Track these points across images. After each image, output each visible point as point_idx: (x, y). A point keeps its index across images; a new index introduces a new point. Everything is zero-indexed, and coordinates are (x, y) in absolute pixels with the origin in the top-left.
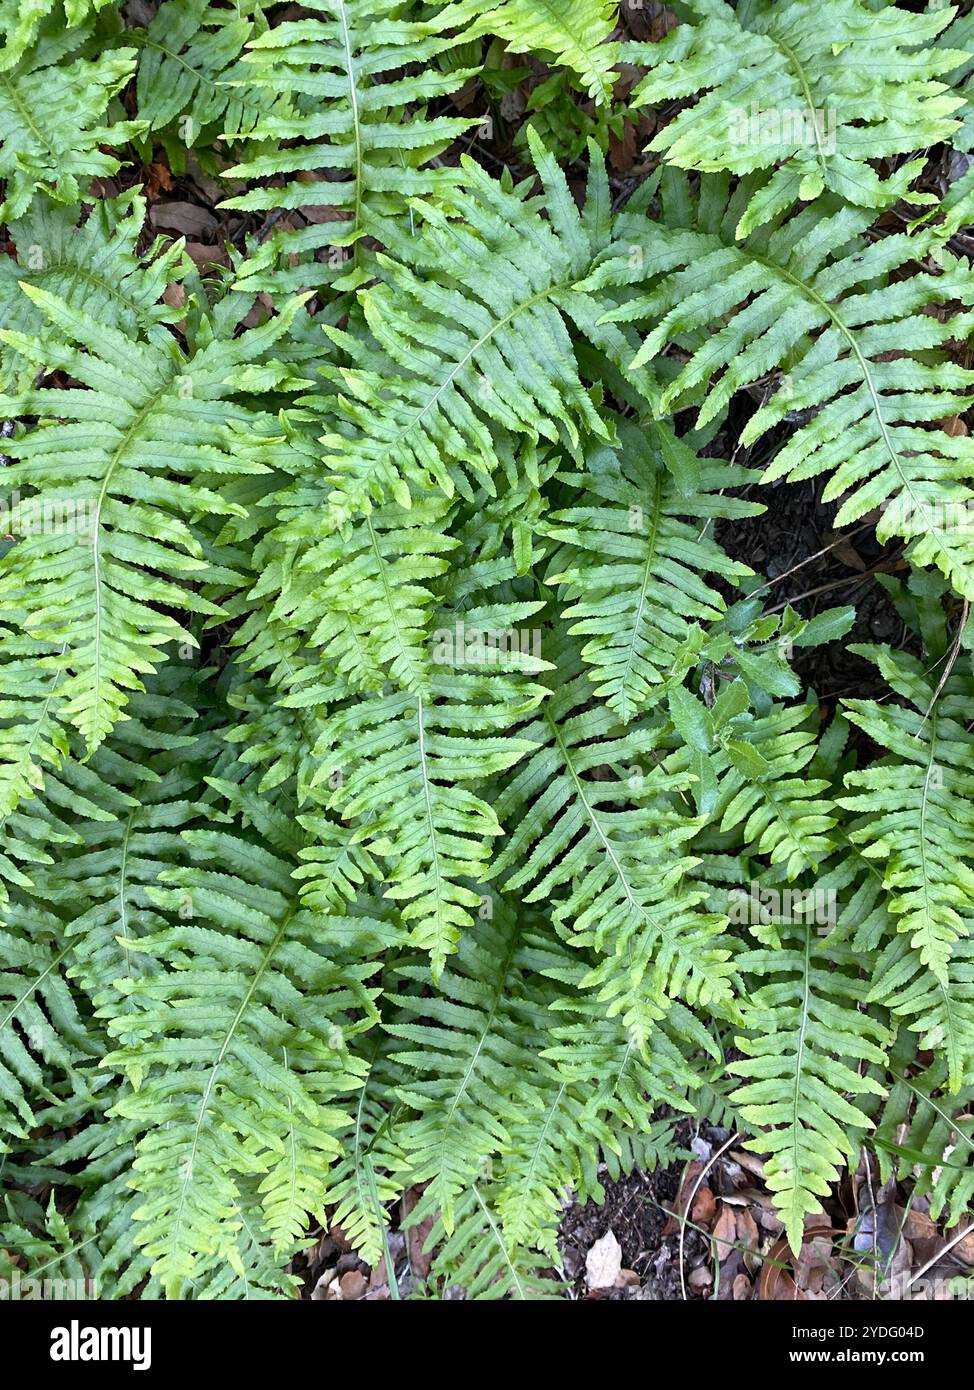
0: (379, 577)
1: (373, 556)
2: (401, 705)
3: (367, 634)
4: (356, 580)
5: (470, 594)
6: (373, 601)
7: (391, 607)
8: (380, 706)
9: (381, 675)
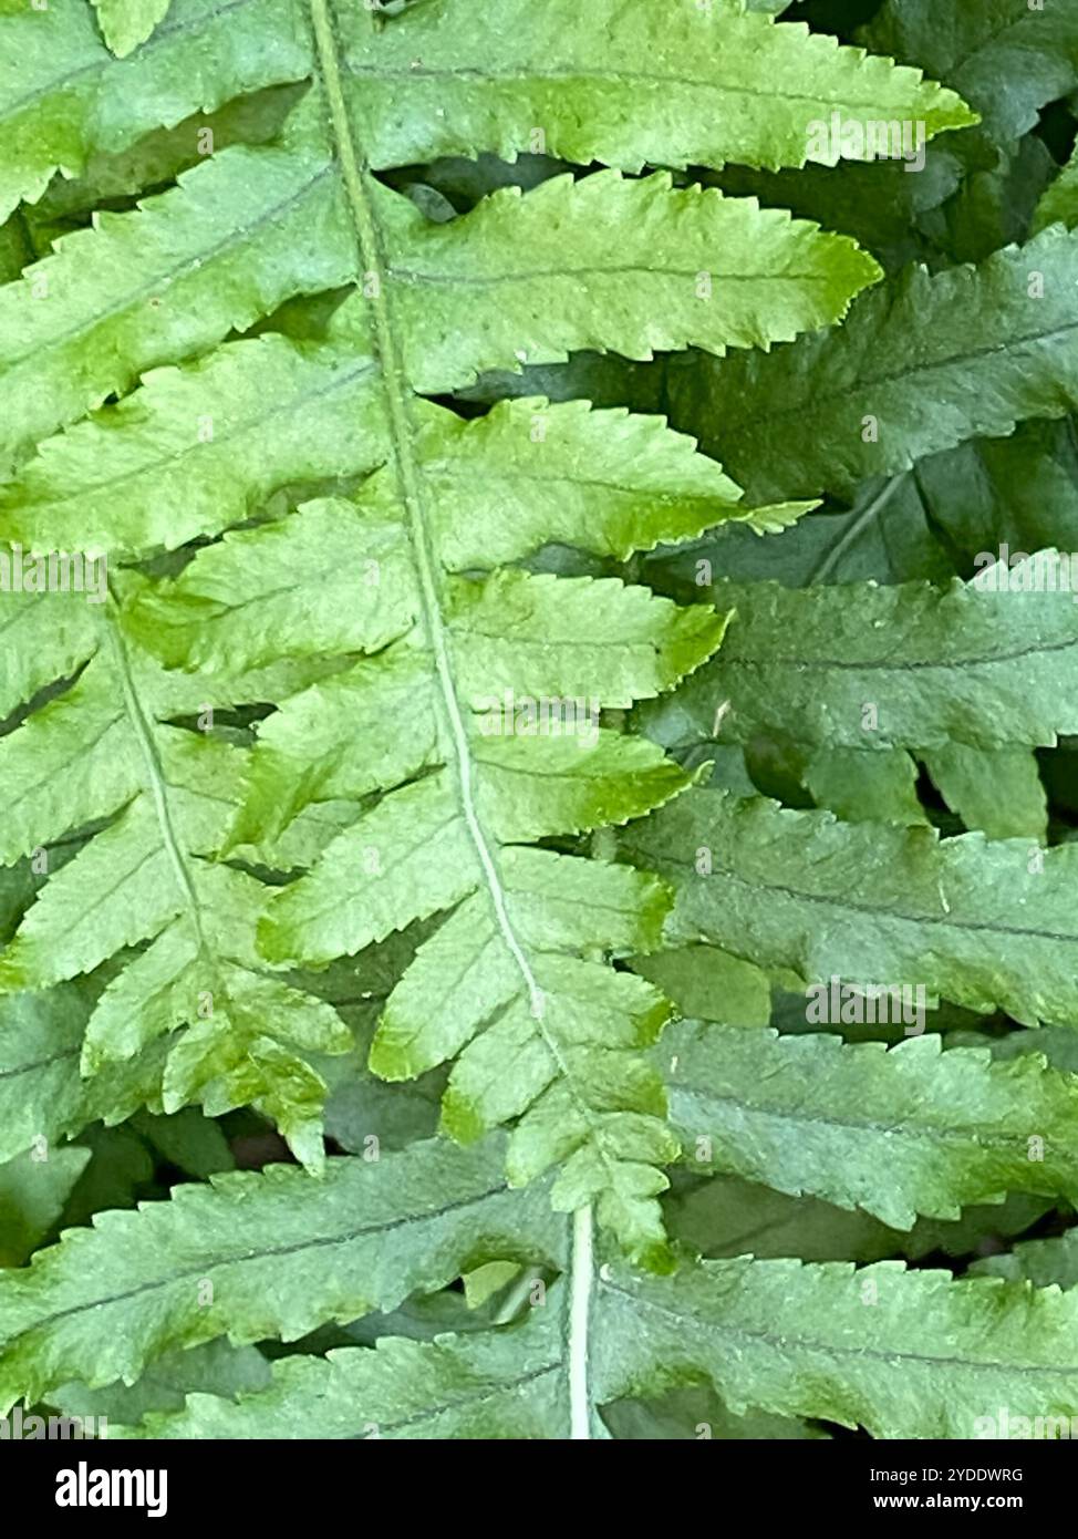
0: (345, 316)
1: (313, 161)
2: (447, 1227)
3: (243, 719)
4: (183, 332)
5: (980, 444)
6: (301, 489)
7: (416, 554)
8: (302, 1224)
9: (318, 1022)
